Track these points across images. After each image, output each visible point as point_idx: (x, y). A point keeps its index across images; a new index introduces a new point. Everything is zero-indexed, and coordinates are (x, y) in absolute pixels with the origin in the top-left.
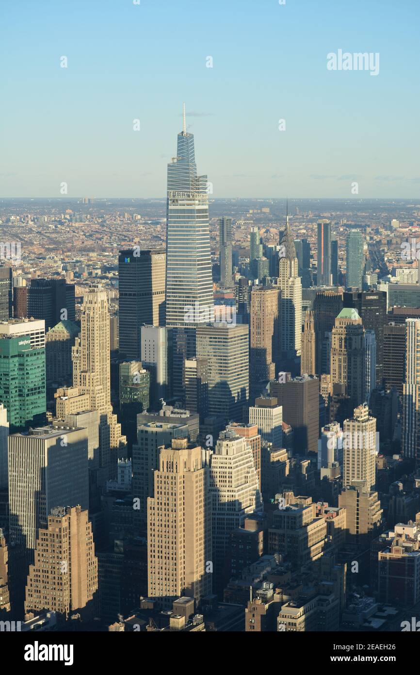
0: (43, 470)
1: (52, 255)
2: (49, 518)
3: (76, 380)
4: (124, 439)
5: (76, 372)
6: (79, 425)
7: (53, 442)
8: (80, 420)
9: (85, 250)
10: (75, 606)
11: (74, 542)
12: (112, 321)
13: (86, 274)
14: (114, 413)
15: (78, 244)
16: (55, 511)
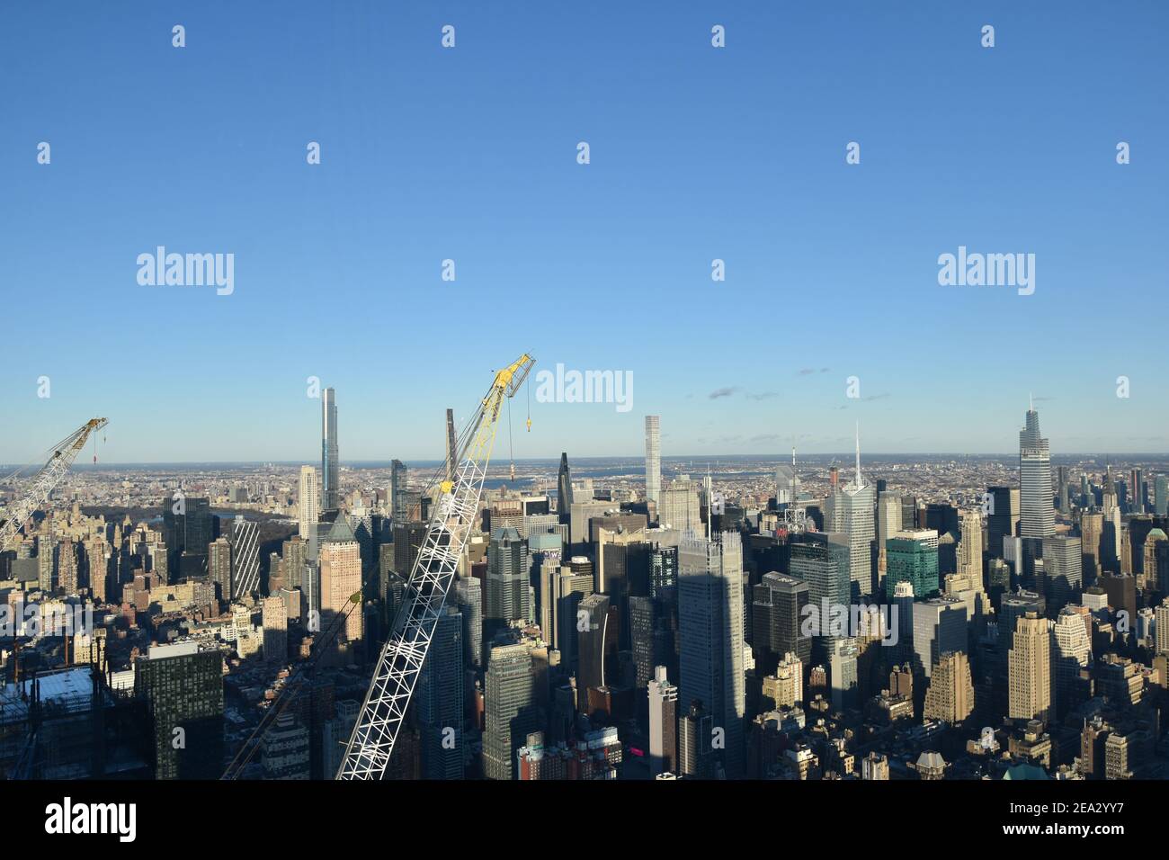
0: (936, 626)
1: (942, 489)
2: (941, 658)
3: (959, 569)
4: (992, 610)
5: (959, 564)
6: (961, 598)
7: (943, 608)
8: (962, 596)
9: (964, 487)
10: (958, 719)
11: (957, 675)
12: (983, 533)
13: (965, 502)
14: (985, 592)
15: (960, 483)
16: (944, 654)
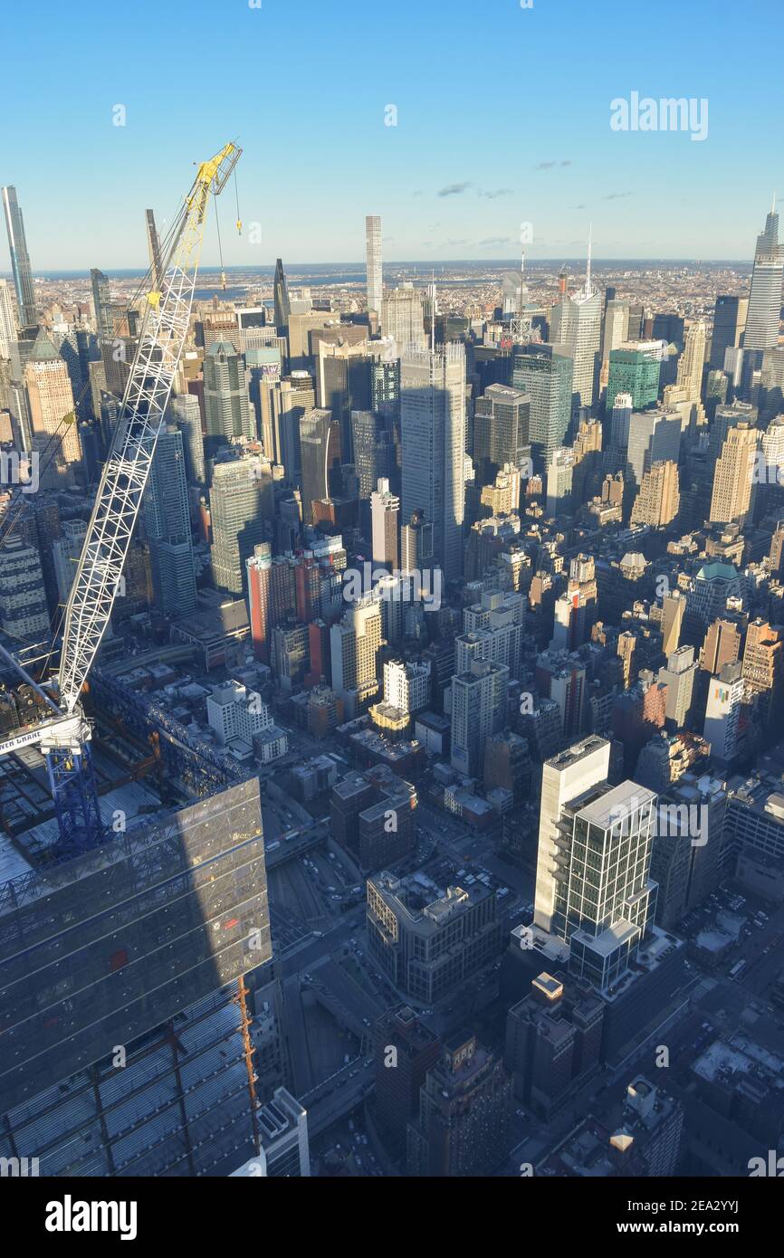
0: (651, 436)
1: (671, 298)
2: (652, 466)
3: (679, 381)
4: (706, 420)
5: (679, 376)
6: (678, 409)
7: (660, 419)
8: (679, 407)
9: (694, 295)
10: (662, 523)
11: (666, 483)
12: (707, 344)
13: (693, 312)
14: (701, 403)
15: (690, 291)
16: (656, 463)
